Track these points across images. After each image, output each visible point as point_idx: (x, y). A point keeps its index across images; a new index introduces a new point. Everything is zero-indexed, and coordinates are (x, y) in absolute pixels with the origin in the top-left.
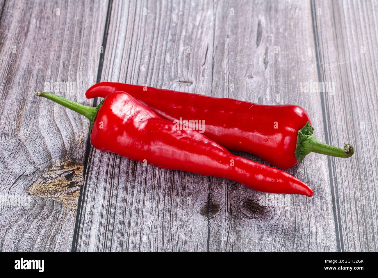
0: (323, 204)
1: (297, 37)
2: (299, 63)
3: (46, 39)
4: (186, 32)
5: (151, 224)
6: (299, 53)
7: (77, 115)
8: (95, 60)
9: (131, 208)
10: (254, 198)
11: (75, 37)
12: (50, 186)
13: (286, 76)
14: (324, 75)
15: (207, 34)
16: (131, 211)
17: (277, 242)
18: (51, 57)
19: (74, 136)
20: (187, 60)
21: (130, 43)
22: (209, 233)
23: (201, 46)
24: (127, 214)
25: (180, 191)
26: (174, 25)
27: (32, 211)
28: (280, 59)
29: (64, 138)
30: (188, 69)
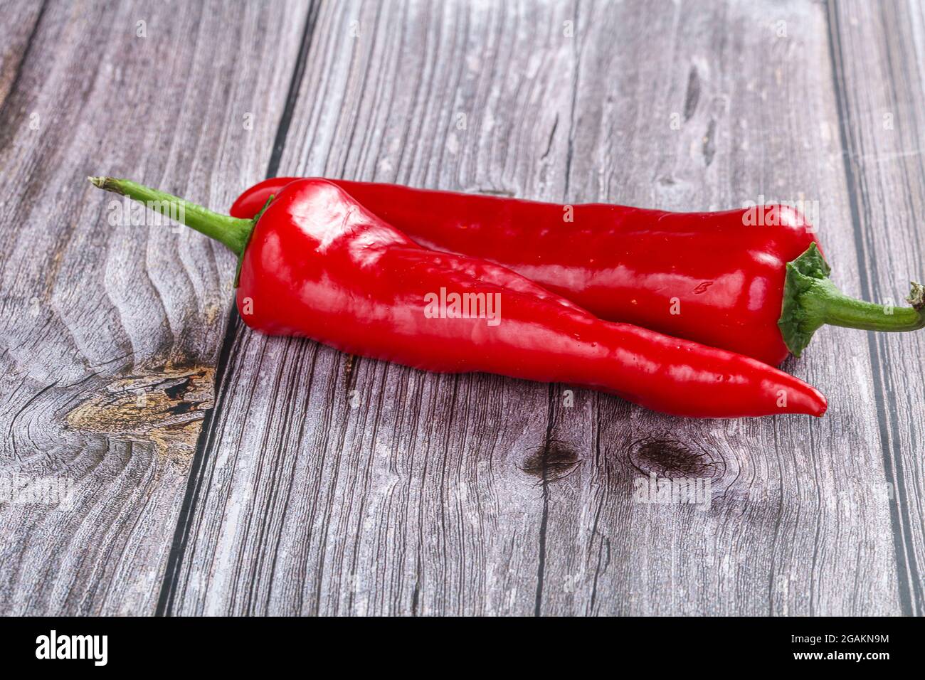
0: (856, 449)
1: (791, 99)
2: (797, 153)
3: (135, 106)
4: (502, 91)
5: (390, 493)
6: (795, 133)
7: (207, 261)
8: (260, 147)
9: (338, 458)
10: (671, 438)
11: (211, 101)
12: (125, 410)
13: (762, 181)
14: (863, 177)
15: (556, 95)
16: (338, 464)
17: (731, 533)
18: (147, 143)
19: (196, 304)
20: (502, 148)
21: (354, 113)
22: (546, 512)
23: (540, 118)
24: (327, 472)
25: (471, 421)
26: (470, 77)
27: (72, 464)
28: (745, 145)
29: (168, 309)
30: (503, 166)
